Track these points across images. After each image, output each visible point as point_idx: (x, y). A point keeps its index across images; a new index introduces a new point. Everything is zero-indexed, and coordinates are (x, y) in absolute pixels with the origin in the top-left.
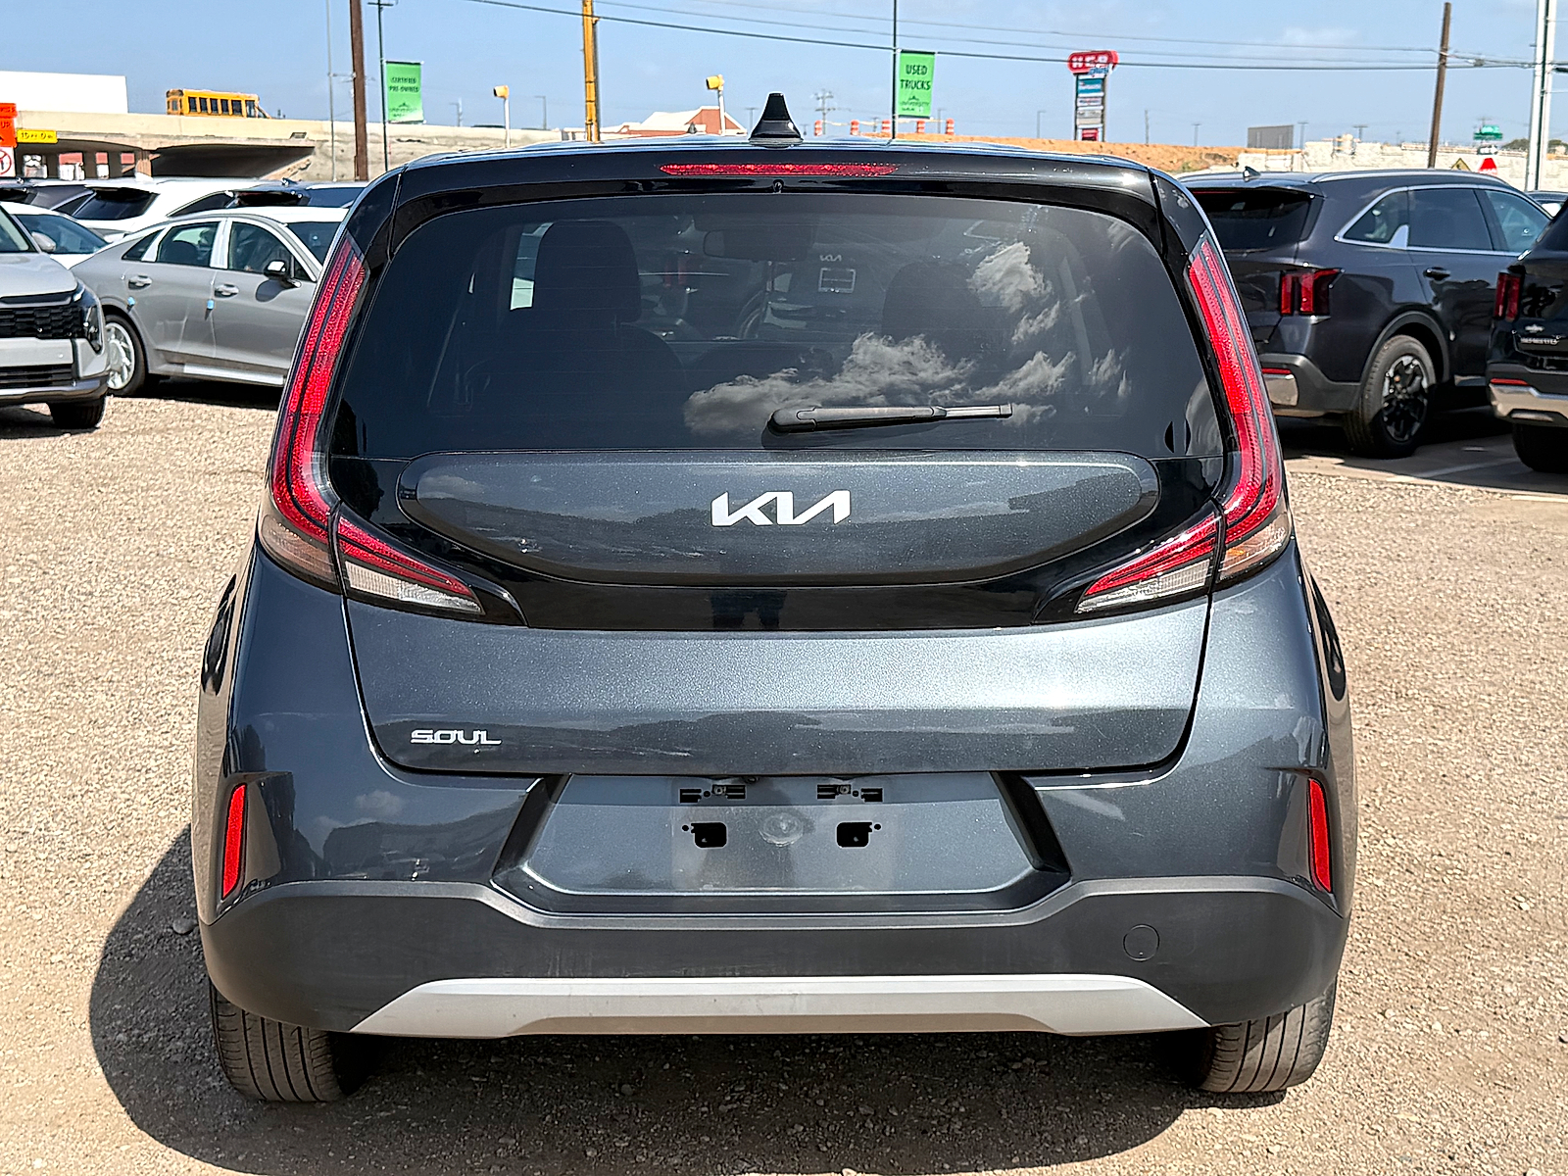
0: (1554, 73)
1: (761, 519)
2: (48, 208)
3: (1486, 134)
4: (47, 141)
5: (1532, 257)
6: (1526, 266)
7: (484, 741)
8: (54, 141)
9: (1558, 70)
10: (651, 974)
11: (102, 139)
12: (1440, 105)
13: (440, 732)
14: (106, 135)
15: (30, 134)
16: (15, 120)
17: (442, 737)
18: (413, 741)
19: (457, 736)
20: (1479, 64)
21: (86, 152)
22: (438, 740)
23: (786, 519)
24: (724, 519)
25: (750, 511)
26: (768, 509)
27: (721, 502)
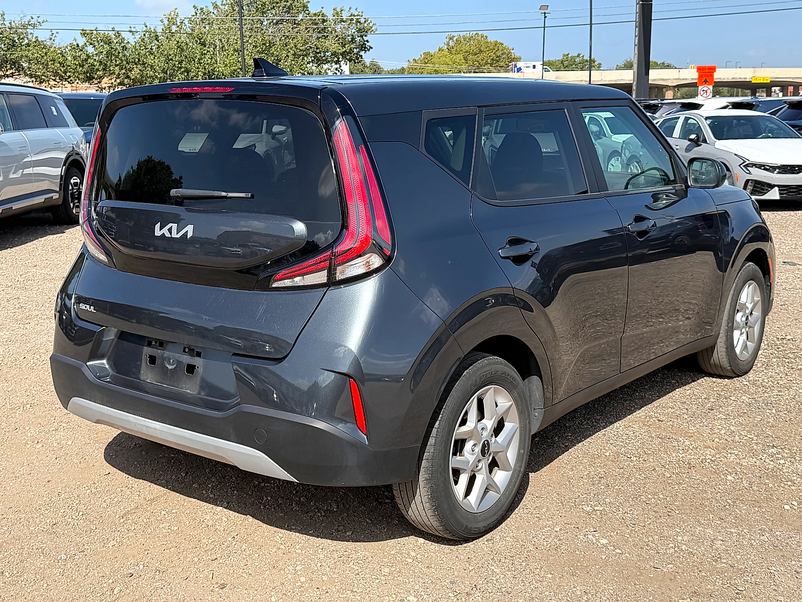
1: (168, 235)
2: (765, 113)
4: (765, 82)
7: (93, 311)
8: (769, 82)
11: (791, 80)
14: (793, 78)
15: (758, 79)
16: (715, 73)
21: (784, 86)
23: (174, 235)
24: (158, 233)
25: (165, 230)
26: (170, 230)
27: (158, 226)
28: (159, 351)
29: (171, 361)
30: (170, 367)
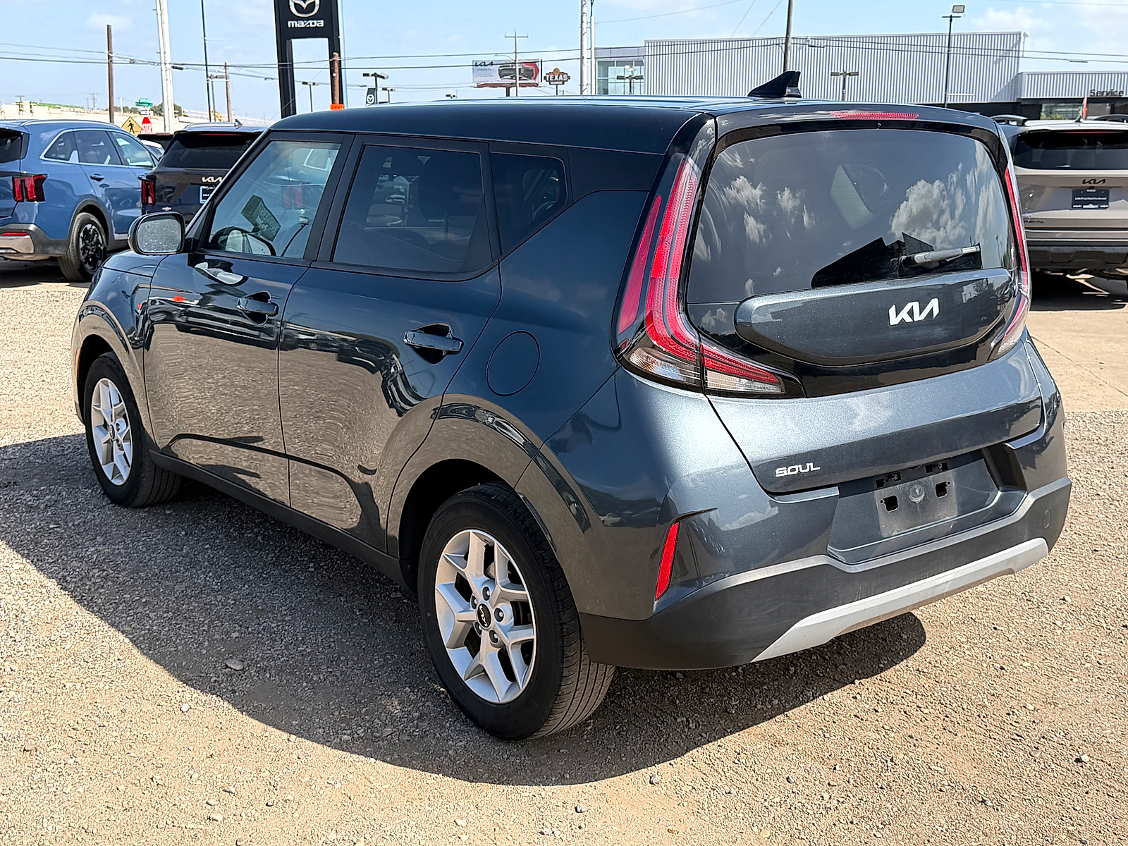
0: (172, 69)
1: (908, 319)
3: (142, 103)
5: (157, 171)
6: (157, 176)
7: (812, 469)
9: (173, 67)
10: (899, 585)
12: (112, 85)
13: (790, 468)
17: (792, 470)
18: (777, 476)
19: (798, 467)
20: (132, 62)
22: (790, 473)
23: (917, 317)
24: (894, 320)
25: (904, 315)
26: (911, 313)
27: (892, 311)
28: (897, 486)
29: (917, 491)
30: (918, 500)
